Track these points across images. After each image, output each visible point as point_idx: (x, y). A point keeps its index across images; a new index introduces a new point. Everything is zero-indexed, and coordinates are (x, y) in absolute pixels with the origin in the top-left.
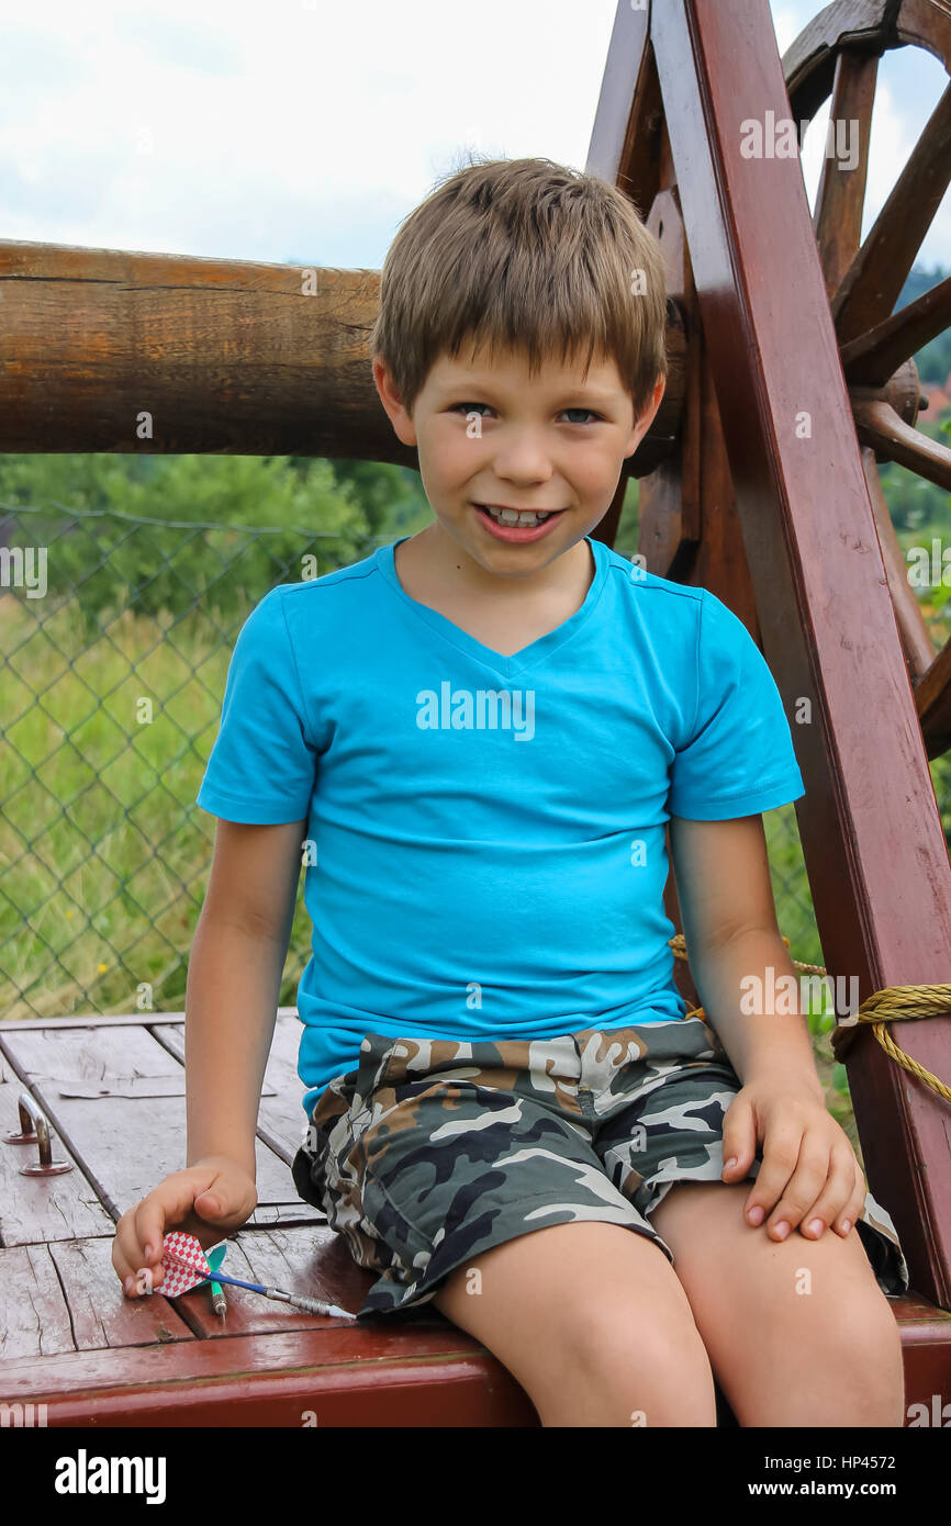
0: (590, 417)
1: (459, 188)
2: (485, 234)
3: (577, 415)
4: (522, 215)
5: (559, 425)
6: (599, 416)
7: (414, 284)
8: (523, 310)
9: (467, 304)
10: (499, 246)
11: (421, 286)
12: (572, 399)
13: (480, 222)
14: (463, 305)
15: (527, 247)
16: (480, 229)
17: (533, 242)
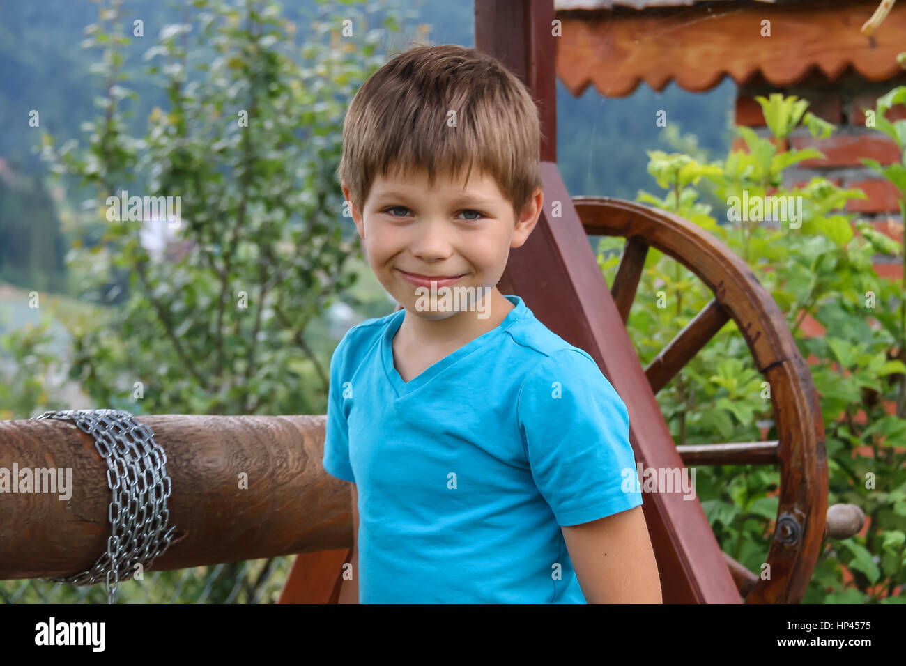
0: (478, 216)
1: (394, 66)
2: (404, 95)
3: (467, 213)
4: (429, 83)
5: (455, 221)
6: (483, 215)
7: (360, 129)
8: (425, 143)
9: (390, 140)
10: (412, 103)
11: (364, 129)
12: (462, 201)
13: (402, 87)
14: (388, 140)
15: (430, 102)
16: (400, 92)
17: (435, 100)
